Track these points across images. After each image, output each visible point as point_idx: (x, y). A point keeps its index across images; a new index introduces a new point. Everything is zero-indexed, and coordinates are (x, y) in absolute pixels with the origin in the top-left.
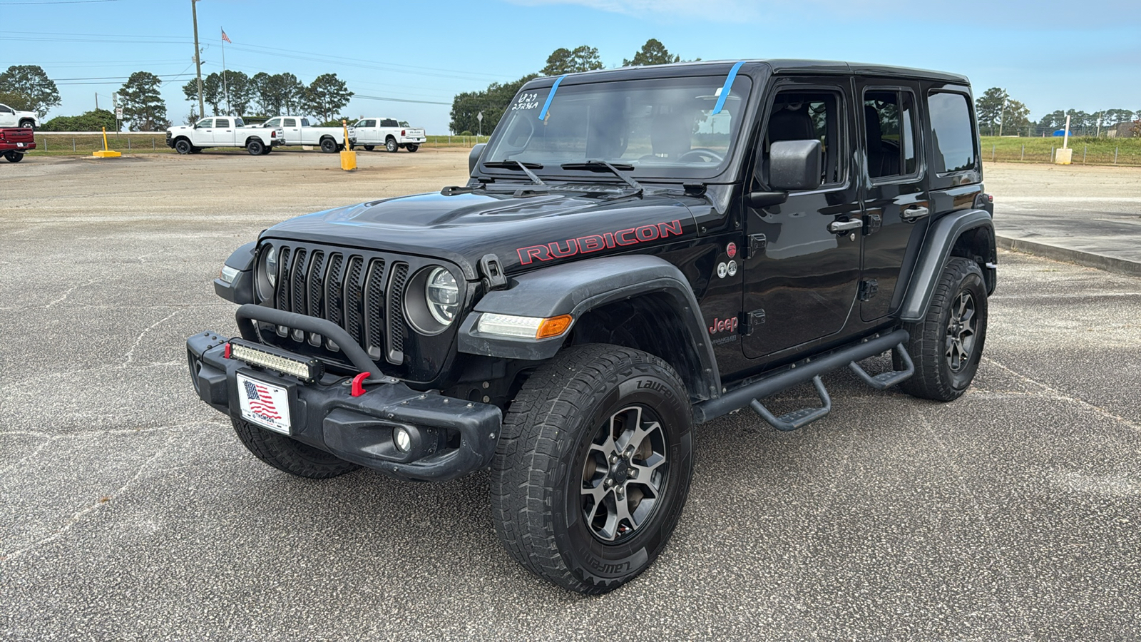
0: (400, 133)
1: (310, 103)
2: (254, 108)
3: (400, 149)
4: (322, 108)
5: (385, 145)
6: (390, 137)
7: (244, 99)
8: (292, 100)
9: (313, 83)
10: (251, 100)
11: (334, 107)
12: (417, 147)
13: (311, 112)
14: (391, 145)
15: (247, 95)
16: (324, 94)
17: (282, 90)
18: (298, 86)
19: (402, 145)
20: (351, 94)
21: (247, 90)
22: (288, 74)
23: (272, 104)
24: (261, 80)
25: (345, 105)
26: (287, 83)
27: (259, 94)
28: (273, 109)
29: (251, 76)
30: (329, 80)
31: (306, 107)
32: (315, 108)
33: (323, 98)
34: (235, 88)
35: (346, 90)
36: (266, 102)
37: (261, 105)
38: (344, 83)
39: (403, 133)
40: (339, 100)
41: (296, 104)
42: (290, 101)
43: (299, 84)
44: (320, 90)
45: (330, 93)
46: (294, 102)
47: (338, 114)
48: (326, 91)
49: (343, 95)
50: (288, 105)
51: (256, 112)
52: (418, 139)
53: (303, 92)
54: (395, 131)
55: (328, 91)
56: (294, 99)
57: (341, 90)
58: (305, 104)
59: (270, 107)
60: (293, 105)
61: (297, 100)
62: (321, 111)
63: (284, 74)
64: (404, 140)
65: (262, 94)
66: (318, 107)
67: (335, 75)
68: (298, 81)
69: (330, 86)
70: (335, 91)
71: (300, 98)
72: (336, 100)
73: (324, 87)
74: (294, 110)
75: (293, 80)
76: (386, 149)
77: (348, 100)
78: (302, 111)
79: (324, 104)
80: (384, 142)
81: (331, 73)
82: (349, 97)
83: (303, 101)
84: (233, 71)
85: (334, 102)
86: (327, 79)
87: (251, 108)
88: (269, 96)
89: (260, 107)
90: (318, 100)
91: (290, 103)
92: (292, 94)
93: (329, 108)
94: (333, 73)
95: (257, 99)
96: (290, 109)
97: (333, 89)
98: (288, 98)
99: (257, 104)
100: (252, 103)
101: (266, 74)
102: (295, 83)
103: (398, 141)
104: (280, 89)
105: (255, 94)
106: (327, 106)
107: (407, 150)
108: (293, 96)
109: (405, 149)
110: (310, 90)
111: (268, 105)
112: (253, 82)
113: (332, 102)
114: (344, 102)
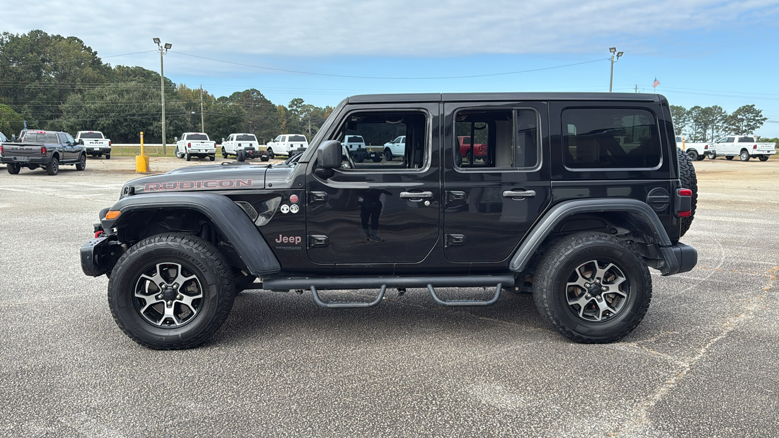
0: (753, 147)
1: (731, 127)
2: (687, 131)
3: (751, 159)
4: (740, 130)
5: (739, 155)
6: (744, 150)
7: (681, 125)
8: (717, 125)
9: (735, 112)
10: (686, 125)
11: (749, 129)
12: (768, 158)
13: (730, 133)
14: (744, 156)
15: (684, 122)
16: (742, 120)
17: (710, 118)
18: (723, 115)
19: (754, 156)
20: (765, 119)
21: (685, 119)
22: (716, 106)
23: (702, 128)
24: (695, 111)
25: (759, 127)
26: (714, 112)
27: (692, 121)
28: (702, 131)
29: (688, 109)
30: (749, 109)
31: (727, 129)
32: (734, 130)
33: (741, 123)
34: (676, 117)
35: (761, 116)
36: (697, 127)
37: (693, 128)
38: (761, 111)
39: (755, 147)
40: (754, 124)
41: (719, 127)
42: (715, 126)
43: (724, 113)
44: (739, 117)
45: (748, 119)
46: (718, 126)
47: (752, 134)
48: (744, 118)
49: (758, 120)
50: (713, 128)
51: (689, 133)
52: (769, 151)
53: (726, 119)
54: (749, 146)
55: (746, 117)
56: (719, 124)
57: (757, 116)
58: (727, 127)
59: (699, 130)
60: (717, 128)
61: (720, 125)
62: (738, 131)
63: (713, 107)
64: (755, 152)
65: (695, 121)
66: (737, 129)
67: (754, 105)
68: (723, 111)
69: (748, 114)
70: (752, 118)
71: (724, 123)
72: (752, 124)
73: (743, 115)
74: (717, 132)
75: (719, 110)
76: (740, 159)
77: (762, 123)
78: (723, 132)
79: (741, 127)
80: (739, 154)
81: (750, 105)
82: (763, 121)
83: (725, 125)
84: (676, 106)
85: (750, 125)
86: (747, 109)
87: (686, 131)
88: (699, 122)
89: (692, 130)
90: (737, 124)
91: (715, 127)
92: (718, 120)
93: (745, 129)
94: (752, 104)
95: (691, 124)
96: (715, 131)
97: (750, 116)
98: (714, 123)
99: (690, 128)
100: (687, 128)
101: (699, 107)
102: (720, 113)
103: (750, 153)
104: (708, 117)
105: (689, 121)
106: (744, 128)
107: (759, 160)
108: (718, 122)
109: (757, 159)
110: (732, 117)
111: (698, 128)
112: (689, 113)
113: (748, 125)
114: (758, 125)
